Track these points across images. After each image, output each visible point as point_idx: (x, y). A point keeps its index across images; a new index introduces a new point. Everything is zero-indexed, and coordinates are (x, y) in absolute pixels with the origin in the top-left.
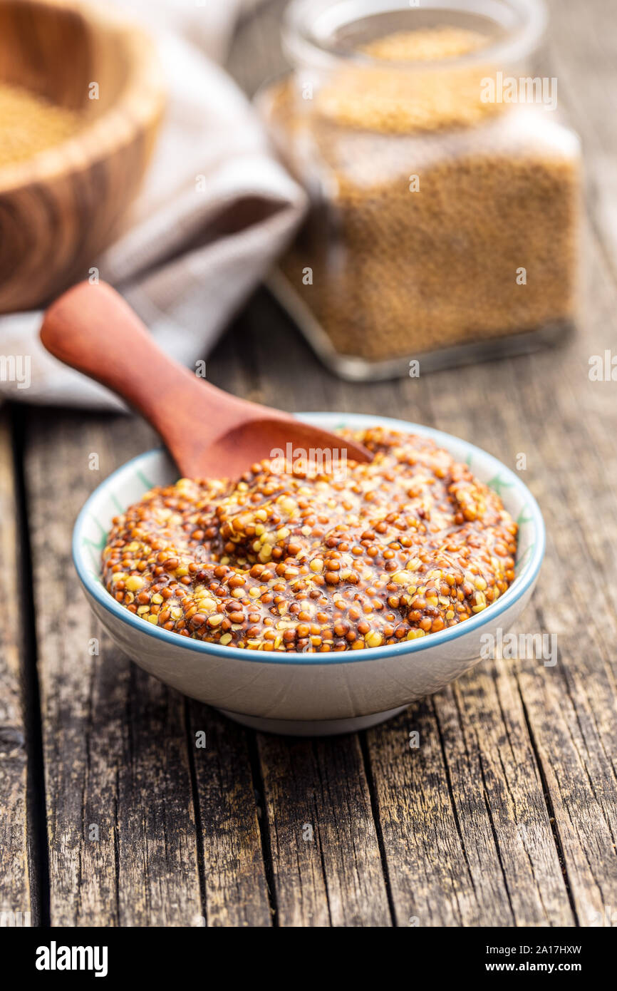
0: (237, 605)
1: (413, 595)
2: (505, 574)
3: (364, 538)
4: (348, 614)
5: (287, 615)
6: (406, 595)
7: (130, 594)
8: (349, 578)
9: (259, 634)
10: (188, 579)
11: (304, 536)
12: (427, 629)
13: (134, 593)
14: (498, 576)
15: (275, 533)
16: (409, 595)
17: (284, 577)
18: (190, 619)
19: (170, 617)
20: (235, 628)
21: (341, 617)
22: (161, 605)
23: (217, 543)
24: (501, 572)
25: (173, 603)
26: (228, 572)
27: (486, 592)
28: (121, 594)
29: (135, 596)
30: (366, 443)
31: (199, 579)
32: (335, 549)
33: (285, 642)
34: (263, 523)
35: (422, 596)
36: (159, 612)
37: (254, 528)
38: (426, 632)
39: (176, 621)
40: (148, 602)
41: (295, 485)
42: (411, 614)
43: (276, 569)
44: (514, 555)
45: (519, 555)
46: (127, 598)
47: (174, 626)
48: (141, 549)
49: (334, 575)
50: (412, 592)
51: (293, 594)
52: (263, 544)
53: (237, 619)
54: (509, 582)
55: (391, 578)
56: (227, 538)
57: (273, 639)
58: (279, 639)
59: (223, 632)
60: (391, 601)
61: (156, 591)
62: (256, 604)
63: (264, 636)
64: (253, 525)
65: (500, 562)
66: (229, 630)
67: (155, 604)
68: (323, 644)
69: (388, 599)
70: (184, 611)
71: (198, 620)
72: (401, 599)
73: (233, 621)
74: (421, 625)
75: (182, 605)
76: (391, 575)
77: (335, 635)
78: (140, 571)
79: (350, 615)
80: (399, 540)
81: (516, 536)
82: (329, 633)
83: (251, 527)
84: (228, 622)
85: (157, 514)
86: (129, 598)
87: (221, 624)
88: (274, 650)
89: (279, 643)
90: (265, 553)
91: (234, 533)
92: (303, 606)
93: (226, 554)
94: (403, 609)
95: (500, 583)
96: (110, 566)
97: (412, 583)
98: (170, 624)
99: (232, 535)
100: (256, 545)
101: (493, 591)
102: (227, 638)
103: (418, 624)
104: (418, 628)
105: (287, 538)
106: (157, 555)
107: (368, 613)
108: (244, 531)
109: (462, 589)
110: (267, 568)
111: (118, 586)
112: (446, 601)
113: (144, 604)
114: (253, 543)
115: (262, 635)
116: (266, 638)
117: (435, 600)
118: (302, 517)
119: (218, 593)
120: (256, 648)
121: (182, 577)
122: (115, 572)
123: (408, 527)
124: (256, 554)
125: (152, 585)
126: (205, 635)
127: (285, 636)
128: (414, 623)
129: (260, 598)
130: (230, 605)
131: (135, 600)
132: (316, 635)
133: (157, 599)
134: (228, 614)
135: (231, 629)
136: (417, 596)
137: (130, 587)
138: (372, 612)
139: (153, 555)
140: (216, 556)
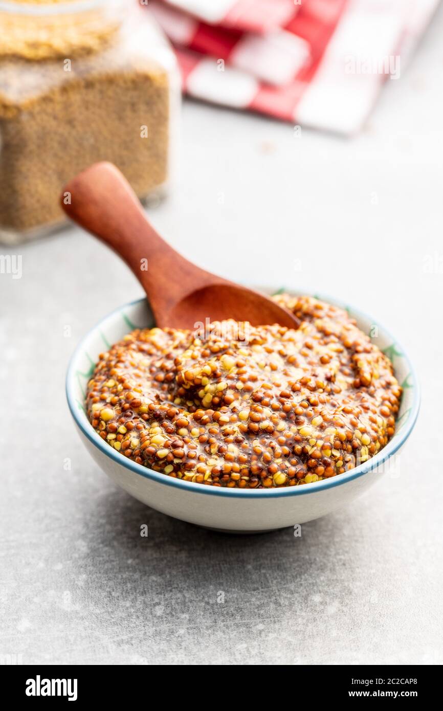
0: (180, 443)
1: (313, 446)
2: (386, 430)
3: (282, 396)
4: (262, 457)
5: (216, 454)
6: (308, 446)
7: (103, 423)
8: (267, 428)
9: (194, 467)
10: (146, 416)
11: (238, 390)
12: (321, 474)
13: (106, 422)
14: (380, 433)
15: (216, 385)
16: (310, 446)
17: (218, 422)
18: (144, 449)
19: (130, 445)
20: (176, 461)
21: (257, 460)
22: (124, 435)
23: (173, 385)
24: (383, 429)
25: (133, 434)
26: (177, 414)
27: (369, 447)
28: (96, 421)
29: (106, 424)
30: (296, 310)
31: (154, 417)
32: (258, 404)
33: (212, 477)
34: (208, 376)
35: (319, 448)
36: (123, 440)
37: (201, 379)
38: (319, 476)
39: (133, 450)
40: (115, 431)
41: (236, 346)
42: (310, 462)
43: (213, 415)
44: (396, 414)
45: (401, 413)
46: (101, 426)
47: (132, 453)
48: (115, 386)
49: (256, 426)
50: (313, 444)
51: (223, 438)
52: (206, 393)
53: (179, 454)
54: (389, 437)
55: (299, 430)
56: (181, 383)
57: (203, 473)
58: (208, 473)
59: (167, 463)
60: (296, 449)
61: (122, 423)
62: (195, 443)
63: (197, 470)
64: (200, 377)
65: (383, 421)
66: (171, 463)
67: (121, 434)
68: (241, 479)
69: (294, 448)
70: (141, 442)
71: (150, 452)
72: (303, 448)
73: (175, 456)
74: (316, 471)
75: (140, 437)
76: (299, 428)
77: (250, 473)
78: (113, 404)
79: (263, 458)
80: (308, 400)
81: (400, 398)
82: (246, 471)
83: (198, 379)
84: (171, 455)
85: (132, 357)
86: (102, 426)
87: (166, 457)
88: (203, 482)
89: (208, 477)
90: (207, 400)
91: (186, 382)
92: (229, 448)
93: (178, 396)
94: (304, 456)
95: (381, 438)
96: (92, 397)
97: (313, 437)
98: (129, 451)
99: (184, 383)
100: (201, 393)
101: (376, 445)
102: (169, 469)
103: (314, 470)
104: (314, 473)
105: (224, 390)
106: (127, 393)
107: (278, 458)
108: (193, 381)
109: (351, 445)
110: (206, 414)
111: (95, 415)
112: (337, 454)
113: (112, 433)
114: (199, 391)
115: (195, 469)
116: (198, 471)
117: (329, 452)
118: (238, 374)
119: (167, 430)
120: (190, 479)
121: (143, 413)
122: (95, 402)
123: (317, 388)
124: (200, 399)
125: (120, 418)
126: (153, 464)
127: (213, 472)
128: (311, 469)
129: (198, 438)
130: (175, 443)
131: (106, 428)
132: (236, 472)
133: (122, 429)
134: (172, 450)
135: (173, 461)
136: (315, 448)
137: (104, 417)
138: (281, 457)
139: (123, 393)
140: (172, 396)
